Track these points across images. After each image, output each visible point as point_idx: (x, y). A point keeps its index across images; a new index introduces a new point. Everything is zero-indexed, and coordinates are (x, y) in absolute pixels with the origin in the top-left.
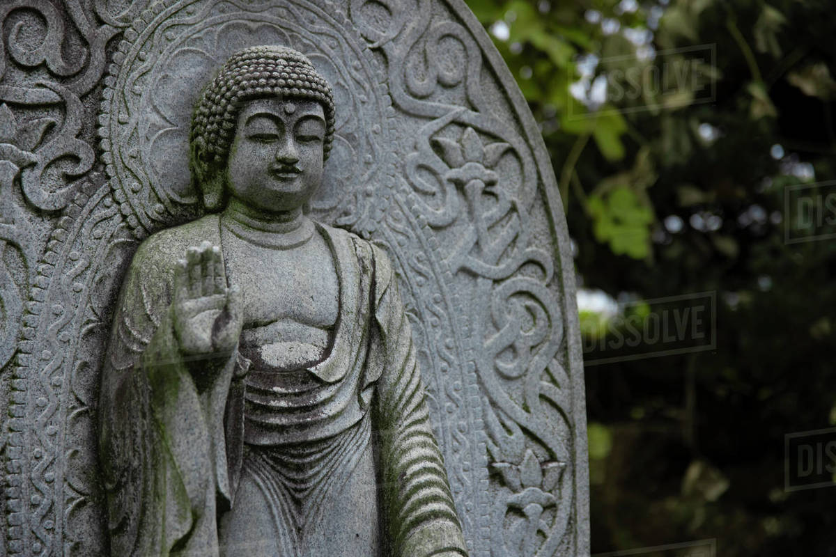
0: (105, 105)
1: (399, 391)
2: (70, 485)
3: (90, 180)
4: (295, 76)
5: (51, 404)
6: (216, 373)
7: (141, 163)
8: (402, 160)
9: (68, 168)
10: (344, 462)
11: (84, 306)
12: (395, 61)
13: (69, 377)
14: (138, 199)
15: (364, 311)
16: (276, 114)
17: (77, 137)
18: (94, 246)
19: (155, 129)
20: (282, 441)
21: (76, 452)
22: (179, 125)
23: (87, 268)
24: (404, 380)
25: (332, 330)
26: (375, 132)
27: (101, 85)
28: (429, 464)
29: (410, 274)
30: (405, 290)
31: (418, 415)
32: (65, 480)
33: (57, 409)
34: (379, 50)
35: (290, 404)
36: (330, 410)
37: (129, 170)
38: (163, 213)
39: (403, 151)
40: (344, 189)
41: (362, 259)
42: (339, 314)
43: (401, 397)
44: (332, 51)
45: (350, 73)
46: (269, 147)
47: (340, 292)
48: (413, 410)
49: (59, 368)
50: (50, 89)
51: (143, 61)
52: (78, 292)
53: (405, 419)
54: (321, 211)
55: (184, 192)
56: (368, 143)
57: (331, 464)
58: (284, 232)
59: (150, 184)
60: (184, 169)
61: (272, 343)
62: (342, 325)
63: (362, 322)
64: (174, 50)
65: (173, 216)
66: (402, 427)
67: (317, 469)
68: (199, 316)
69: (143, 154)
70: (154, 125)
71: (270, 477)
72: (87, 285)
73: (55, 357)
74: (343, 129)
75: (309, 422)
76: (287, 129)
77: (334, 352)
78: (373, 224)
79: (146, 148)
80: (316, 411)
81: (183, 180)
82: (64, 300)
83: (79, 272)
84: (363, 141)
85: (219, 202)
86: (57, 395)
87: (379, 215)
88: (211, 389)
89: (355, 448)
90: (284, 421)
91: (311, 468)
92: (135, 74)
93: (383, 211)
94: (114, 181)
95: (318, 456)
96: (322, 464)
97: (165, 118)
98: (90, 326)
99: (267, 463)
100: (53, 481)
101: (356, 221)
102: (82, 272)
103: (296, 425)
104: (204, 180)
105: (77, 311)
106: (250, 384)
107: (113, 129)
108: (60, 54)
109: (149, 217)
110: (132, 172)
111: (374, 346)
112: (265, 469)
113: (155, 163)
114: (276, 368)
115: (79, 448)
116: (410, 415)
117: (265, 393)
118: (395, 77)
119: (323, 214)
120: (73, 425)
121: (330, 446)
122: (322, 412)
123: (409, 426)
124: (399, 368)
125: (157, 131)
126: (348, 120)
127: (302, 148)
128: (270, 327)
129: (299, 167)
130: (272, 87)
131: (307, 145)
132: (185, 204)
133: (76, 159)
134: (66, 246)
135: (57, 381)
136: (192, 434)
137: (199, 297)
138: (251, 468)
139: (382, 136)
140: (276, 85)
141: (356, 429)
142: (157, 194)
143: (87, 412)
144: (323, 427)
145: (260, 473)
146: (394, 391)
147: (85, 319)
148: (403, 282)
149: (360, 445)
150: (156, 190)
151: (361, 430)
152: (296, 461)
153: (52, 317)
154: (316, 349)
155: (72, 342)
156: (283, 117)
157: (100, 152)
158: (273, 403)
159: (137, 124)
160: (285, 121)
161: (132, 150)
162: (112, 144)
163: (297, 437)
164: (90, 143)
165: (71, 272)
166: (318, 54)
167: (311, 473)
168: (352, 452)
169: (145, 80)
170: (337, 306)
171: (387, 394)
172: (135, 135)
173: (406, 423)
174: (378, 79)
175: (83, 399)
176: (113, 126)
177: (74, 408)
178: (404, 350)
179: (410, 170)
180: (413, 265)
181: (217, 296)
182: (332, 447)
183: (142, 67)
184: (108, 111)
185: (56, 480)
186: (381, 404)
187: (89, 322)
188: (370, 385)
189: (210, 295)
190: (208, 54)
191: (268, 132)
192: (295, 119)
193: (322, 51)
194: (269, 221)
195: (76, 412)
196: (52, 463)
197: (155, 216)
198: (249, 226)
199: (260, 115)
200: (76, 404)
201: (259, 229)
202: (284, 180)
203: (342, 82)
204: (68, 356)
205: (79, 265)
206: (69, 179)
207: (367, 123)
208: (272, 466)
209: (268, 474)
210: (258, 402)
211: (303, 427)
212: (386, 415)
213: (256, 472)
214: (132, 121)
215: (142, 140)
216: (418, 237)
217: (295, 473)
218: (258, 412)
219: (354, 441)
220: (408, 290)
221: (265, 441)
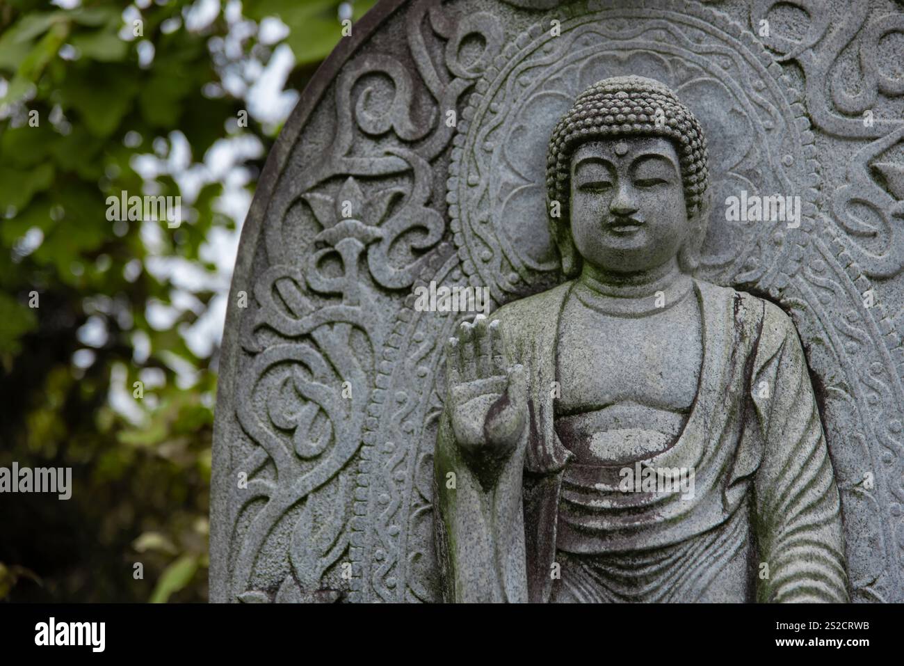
0: (454, 168)
1: (782, 488)
2: (412, 592)
3: (437, 253)
4: (627, 109)
5: (393, 501)
6: (499, 468)
7: (493, 228)
8: (829, 196)
9: (418, 241)
10: (693, 577)
11: (428, 392)
12: (814, 73)
13: (412, 471)
14: (489, 269)
15: (733, 389)
16: (605, 158)
17: (427, 204)
18: (440, 325)
19: (509, 188)
20: (603, 549)
21: (418, 556)
22: (537, 181)
23: (432, 350)
24: (790, 475)
25: (686, 413)
26: (785, 165)
27: (449, 146)
28: (808, 583)
29: (837, 339)
30: (830, 359)
31: (809, 519)
32: (408, 586)
33: (399, 507)
34: (793, 62)
35: (615, 504)
36: (669, 512)
37: (479, 237)
38: (518, 283)
39: (829, 185)
40: (744, 237)
41: (742, 323)
42: (697, 393)
43: (783, 497)
44: (725, 72)
45: (748, 96)
46: (601, 197)
47: (701, 366)
48: (801, 513)
49: (402, 461)
50: (398, 156)
51: (494, 113)
52: (422, 377)
53: (788, 524)
54: (714, 267)
55: (542, 257)
56: (776, 178)
57: (674, 579)
58: (640, 296)
59: (503, 251)
60: (541, 231)
61: (606, 430)
62: (698, 406)
63: (729, 403)
64: (529, 97)
65: (530, 286)
66: (783, 534)
67: (654, 584)
68: (472, 402)
69: (494, 218)
70: (506, 184)
71: (593, 592)
72: (432, 369)
73: (399, 448)
74: (741, 165)
75: (637, 527)
76: (619, 173)
77: (681, 441)
78: (784, 279)
79: (497, 212)
80: (650, 513)
81: (541, 244)
82: (407, 387)
83: (423, 355)
84: (769, 178)
85: (573, 266)
86: (399, 491)
87: (794, 267)
88: (496, 486)
89: (711, 559)
90: (606, 525)
91: (648, 583)
92: (485, 130)
93: (799, 261)
94: (462, 252)
95: (655, 568)
96: (662, 578)
97: (519, 174)
98: (435, 414)
99: (590, 575)
100: (395, 586)
101: (761, 277)
102: (427, 354)
103: (620, 530)
104: (559, 242)
105: (421, 398)
106: (568, 479)
107: (461, 193)
108: (408, 117)
109: (501, 289)
110: (482, 240)
111: (747, 432)
112: (587, 582)
113: (508, 226)
114: (605, 461)
115: (423, 551)
116: (795, 519)
117: (586, 491)
118: (816, 94)
119: (718, 271)
120: (416, 525)
121: (670, 556)
122: (659, 515)
123: (793, 533)
124: (784, 459)
125: (511, 190)
126: (748, 153)
127: (643, 194)
128: (605, 412)
129: (637, 218)
130: (598, 126)
131: (648, 191)
132: (543, 272)
133: (424, 230)
134: (411, 326)
135: (400, 476)
136: (470, 540)
137: (473, 380)
138: (569, 580)
139: (795, 170)
140: (602, 124)
141: (713, 536)
142: (510, 263)
143: (431, 510)
144: (658, 532)
145: (580, 586)
146: (776, 489)
147: (430, 407)
148: (827, 349)
149: (720, 556)
150: (509, 257)
151: (724, 537)
152: (625, 573)
153: (396, 405)
154: (663, 436)
155: (415, 432)
156: (614, 161)
157: (448, 220)
158: (593, 503)
159: (488, 185)
160: (617, 165)
161: (483, 215)
162: (460, 210)
163: (623, 544)
164: (441, 211)
165: (415, 355)
166: (706, 79)
167: (646, 588)
168: (705, 564)
169: (498, 134)
170: (695, 383)
171: (767, 492)
172: (486, 197)
173: (788, 529)
174: (789, 99)
175: (428, 496)
176: (461, 190)
177: (417, 506)
178: (795, 436)
179: (839, 208)
180: (839, 327)
181: (496, 377)
182: (674, 557)
183: (494, 121)
184: (456, 173)
185: (398, 585)
186: (759, 505)
187: (433, 409)
188: (739, 481)
189: (487, 377)
190: (569, 96)
191: (597, 180)
192: (629, 160)
193: (712, 74)
194: (619, 285)
195: (419, 510)
196: (393, 566)
197: (508, 286)
198: (598, 292)
199: (587, 161)
200: (419, 501)
201: (610, 295)
202: (621, 235)
203: (739, 108)
204: (411, 448)
205: (423, 347)
206: (418, 252)
207: (774, 155)
208: (596, 579)
209: (590, 589)
210: (576, 501)
211: (629, 532)
212: (765, 518)
213: (575, 585)
214: (483, 183)
215: (493, 203)
216: (848, 291)
217: (625, 588)
218: (577, 514)
219: (711, 550)
220: (834, 359)
221: (583, 548)
